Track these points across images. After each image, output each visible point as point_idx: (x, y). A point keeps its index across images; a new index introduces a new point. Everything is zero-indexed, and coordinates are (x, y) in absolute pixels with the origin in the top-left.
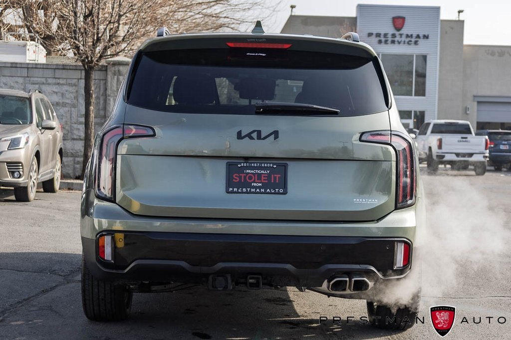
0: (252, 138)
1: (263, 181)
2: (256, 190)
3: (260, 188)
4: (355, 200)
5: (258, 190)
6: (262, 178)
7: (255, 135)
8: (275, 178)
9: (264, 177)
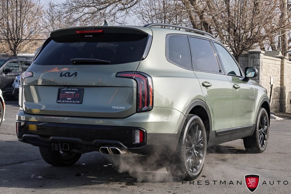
0: (66, 76)
1: (72, 97)
2: (68, 101)
3: (70, 100)
4: (113, 107)
5: (69, 102)
6: (72, 96)
7: (67, 75)
8: (77, 96)
9: (73, 95)
